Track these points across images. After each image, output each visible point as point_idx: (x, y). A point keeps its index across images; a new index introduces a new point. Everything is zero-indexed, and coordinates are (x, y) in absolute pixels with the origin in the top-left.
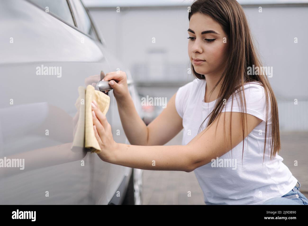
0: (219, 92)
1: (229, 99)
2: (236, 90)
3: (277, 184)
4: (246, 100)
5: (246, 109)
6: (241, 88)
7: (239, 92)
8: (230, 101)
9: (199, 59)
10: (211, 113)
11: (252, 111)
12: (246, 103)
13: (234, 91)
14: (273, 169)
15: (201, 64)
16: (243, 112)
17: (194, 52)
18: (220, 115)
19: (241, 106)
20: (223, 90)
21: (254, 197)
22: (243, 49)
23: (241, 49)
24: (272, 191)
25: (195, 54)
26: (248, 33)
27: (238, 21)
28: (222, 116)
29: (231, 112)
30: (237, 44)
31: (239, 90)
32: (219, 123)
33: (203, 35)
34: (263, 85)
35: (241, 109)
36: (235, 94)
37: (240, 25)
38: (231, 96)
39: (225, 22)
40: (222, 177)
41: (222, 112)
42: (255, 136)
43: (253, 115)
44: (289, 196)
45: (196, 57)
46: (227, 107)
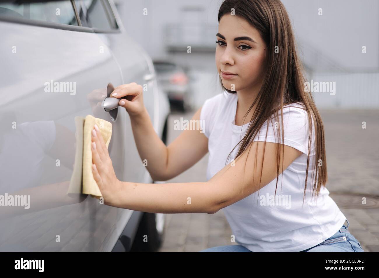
0: (252, 115)
1: (263, 125)
2: (273, 114)
3: (320, 225)
4: (285, 128)
5: (283, 139)
6: (280, 112)
7: (276, 118)
8: (265, 127)
9: (229, 73)
10: (242, 140)
11: (290, 141)
12: (284, 132)
13: (270, 116)
14: (316, 207)
15: (232, 78)
16: (279, 143)
17: (223, 64)
18: (251, 144)
19: (278, 135)
20: (257, 112)
21: (292, 240)
22: (285, 63)
23: (283, 63)
24: (314, 233)
25: (224, 66)
26: (292, 41)
27: (280, 27)
28: (254, 146)
29: (265, 142)
30: (278, 56)
31: (276, 114)
32: (249, 155)
33: (236, 42)
34: (307, 109)
35: (277, 139)
36: (271, 119)
37: (283, 32)
38: (267, 121)
39: (265, 28)
40: (254, 216)
41: (254, 141)
42: (296, 169)
43: (292, 146)
44: (335, 239)
45: (225, 70)
46: (261, 135)
